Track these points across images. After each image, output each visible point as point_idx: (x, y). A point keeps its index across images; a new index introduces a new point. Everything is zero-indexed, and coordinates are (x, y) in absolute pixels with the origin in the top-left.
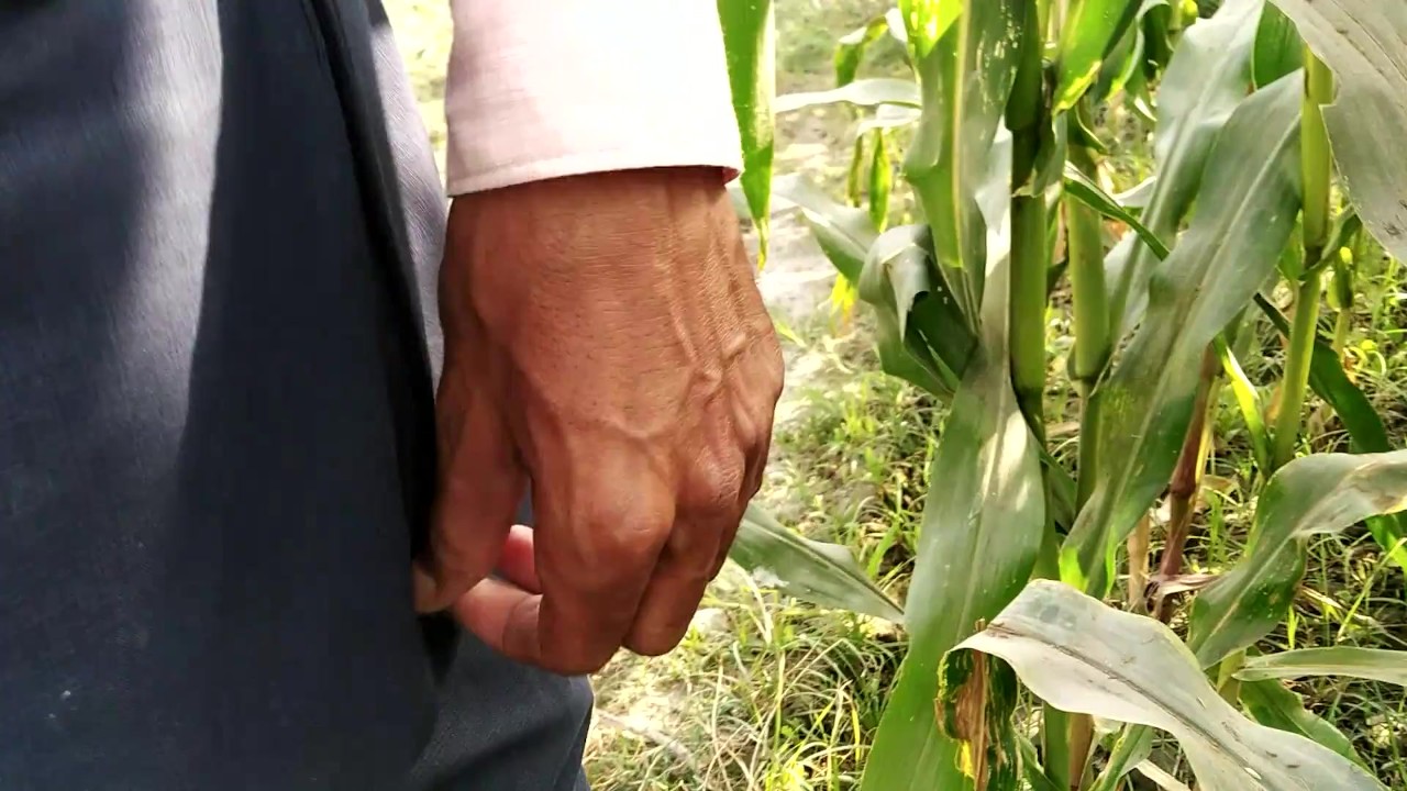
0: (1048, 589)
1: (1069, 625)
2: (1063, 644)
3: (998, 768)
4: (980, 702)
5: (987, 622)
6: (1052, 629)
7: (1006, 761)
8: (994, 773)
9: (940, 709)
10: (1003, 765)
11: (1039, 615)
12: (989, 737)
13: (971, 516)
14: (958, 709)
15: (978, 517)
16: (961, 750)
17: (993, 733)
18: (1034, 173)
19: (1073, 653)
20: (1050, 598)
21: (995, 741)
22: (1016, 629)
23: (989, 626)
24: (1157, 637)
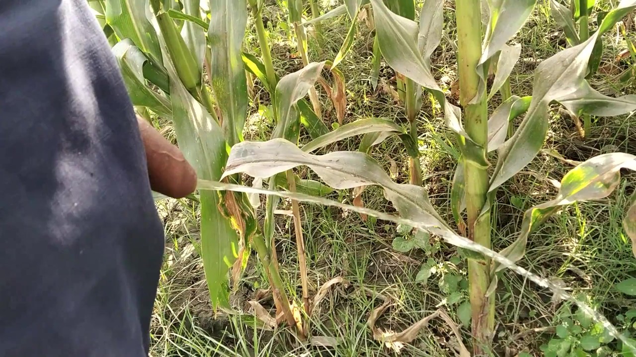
0: (239, 146)
1: (253, 153)
2: (255, 160)
3: (247, 219)
4: (233, 198)
5: (224, 167)
6: (248, 158)
7: (248, 215)
8: (246, 221)
9: (221, 209)
10: (248, 217)
11: (241, 156)
12: (240, 209)
13: (196, 139)
14: (226, 205)
15: (199, 138)
16: (231, 221)
17: (240, 207)
18: (161, 4)
19: (259, 161)
20: (242, 149)
21: (242, 210)
22: (236, 164)
23: (226, 168)
24: (281, 143)
